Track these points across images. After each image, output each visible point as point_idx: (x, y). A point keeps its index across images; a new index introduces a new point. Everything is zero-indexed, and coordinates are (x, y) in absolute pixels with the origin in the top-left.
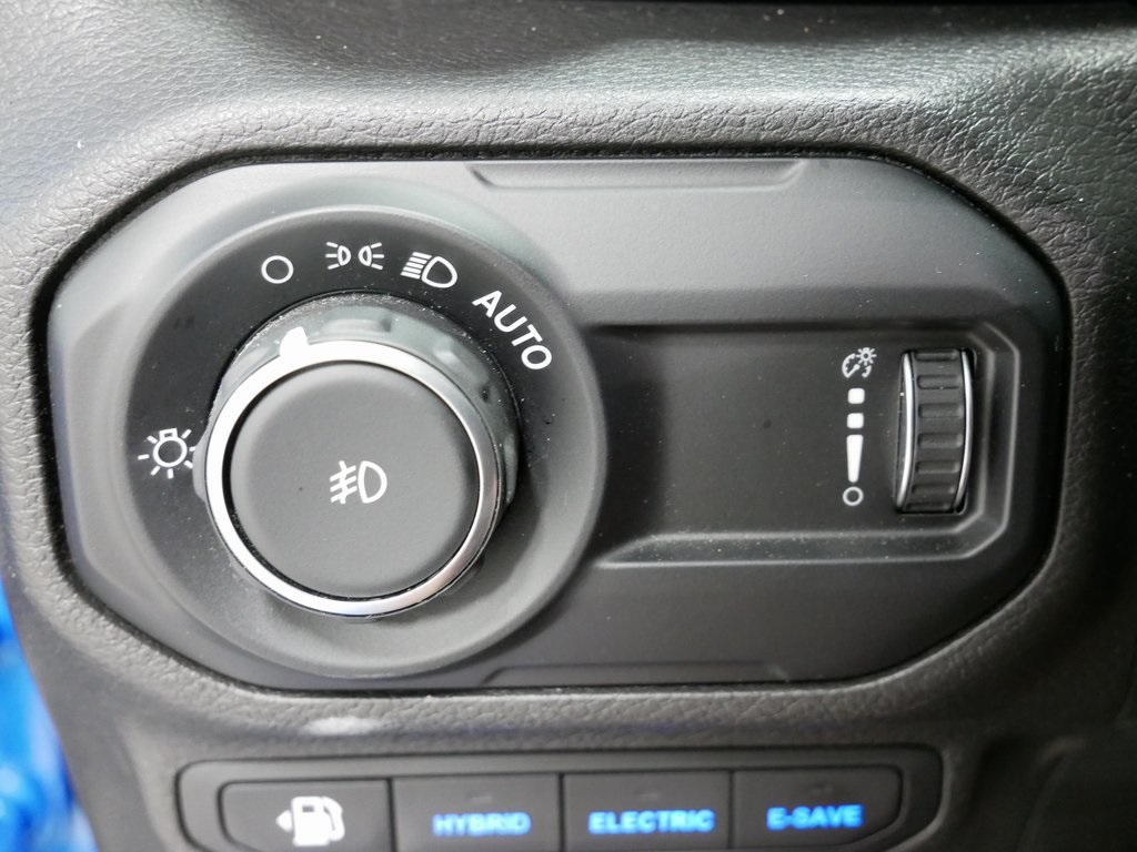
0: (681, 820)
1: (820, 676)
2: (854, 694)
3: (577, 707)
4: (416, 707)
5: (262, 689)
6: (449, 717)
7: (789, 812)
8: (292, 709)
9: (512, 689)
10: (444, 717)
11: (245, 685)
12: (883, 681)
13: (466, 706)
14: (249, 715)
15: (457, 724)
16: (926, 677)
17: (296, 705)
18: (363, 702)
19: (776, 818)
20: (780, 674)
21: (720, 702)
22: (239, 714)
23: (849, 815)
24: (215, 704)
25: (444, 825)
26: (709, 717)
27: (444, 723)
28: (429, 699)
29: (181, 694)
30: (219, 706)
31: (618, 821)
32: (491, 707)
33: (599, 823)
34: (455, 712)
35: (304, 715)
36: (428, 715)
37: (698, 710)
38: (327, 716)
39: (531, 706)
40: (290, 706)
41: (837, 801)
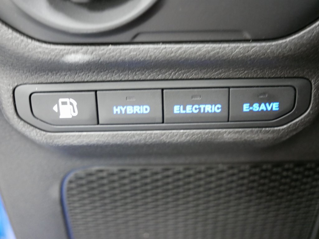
0: (209, 108)
1: (263, 38)
2: (277, 45)
3: (168, 50)
4: (105, 50)
5: (45, 42)
6: (118, 54)
7: (251, 105)
8: (57, 51)
9: (143, 43)
10: (116, 54)
11: (39, 40)
12: (288, 39)
13: (125, 49)
14: (40, 53)
15: (121, 58)
16: (305, 37)
17: (59, 49)
18: (85, 48)
19: (246, 107)
20: (248, 36)
21: (224, 48)
22: (37, 53)
23: (275, 106)
24: (27, 49)
25: (117, 110)
26: (220, 54)
27: (117, 57)
28: (110, 47)
29: (14, 44)
30: (29, 49)
31: (184, 109)
32: (135, 50)
33: (177, 109)
34: (120, 52)
35: (61, 53)
36: (110, 53)
37: (216, 51)
38: (71, 53)
39: (150, 50)
40: (56, 49)
41: (270, 100)
